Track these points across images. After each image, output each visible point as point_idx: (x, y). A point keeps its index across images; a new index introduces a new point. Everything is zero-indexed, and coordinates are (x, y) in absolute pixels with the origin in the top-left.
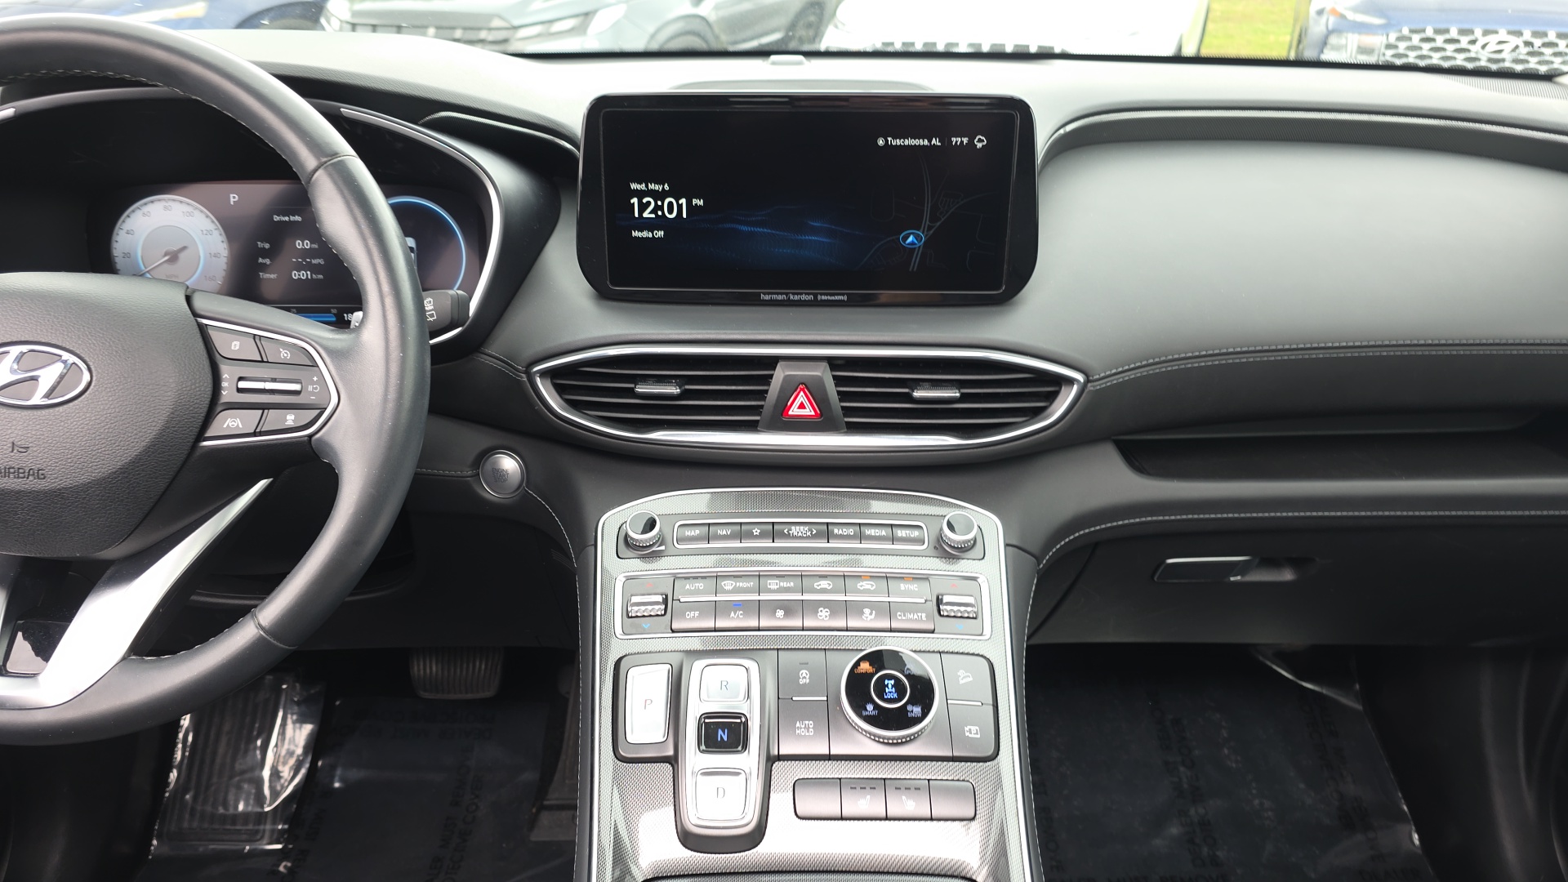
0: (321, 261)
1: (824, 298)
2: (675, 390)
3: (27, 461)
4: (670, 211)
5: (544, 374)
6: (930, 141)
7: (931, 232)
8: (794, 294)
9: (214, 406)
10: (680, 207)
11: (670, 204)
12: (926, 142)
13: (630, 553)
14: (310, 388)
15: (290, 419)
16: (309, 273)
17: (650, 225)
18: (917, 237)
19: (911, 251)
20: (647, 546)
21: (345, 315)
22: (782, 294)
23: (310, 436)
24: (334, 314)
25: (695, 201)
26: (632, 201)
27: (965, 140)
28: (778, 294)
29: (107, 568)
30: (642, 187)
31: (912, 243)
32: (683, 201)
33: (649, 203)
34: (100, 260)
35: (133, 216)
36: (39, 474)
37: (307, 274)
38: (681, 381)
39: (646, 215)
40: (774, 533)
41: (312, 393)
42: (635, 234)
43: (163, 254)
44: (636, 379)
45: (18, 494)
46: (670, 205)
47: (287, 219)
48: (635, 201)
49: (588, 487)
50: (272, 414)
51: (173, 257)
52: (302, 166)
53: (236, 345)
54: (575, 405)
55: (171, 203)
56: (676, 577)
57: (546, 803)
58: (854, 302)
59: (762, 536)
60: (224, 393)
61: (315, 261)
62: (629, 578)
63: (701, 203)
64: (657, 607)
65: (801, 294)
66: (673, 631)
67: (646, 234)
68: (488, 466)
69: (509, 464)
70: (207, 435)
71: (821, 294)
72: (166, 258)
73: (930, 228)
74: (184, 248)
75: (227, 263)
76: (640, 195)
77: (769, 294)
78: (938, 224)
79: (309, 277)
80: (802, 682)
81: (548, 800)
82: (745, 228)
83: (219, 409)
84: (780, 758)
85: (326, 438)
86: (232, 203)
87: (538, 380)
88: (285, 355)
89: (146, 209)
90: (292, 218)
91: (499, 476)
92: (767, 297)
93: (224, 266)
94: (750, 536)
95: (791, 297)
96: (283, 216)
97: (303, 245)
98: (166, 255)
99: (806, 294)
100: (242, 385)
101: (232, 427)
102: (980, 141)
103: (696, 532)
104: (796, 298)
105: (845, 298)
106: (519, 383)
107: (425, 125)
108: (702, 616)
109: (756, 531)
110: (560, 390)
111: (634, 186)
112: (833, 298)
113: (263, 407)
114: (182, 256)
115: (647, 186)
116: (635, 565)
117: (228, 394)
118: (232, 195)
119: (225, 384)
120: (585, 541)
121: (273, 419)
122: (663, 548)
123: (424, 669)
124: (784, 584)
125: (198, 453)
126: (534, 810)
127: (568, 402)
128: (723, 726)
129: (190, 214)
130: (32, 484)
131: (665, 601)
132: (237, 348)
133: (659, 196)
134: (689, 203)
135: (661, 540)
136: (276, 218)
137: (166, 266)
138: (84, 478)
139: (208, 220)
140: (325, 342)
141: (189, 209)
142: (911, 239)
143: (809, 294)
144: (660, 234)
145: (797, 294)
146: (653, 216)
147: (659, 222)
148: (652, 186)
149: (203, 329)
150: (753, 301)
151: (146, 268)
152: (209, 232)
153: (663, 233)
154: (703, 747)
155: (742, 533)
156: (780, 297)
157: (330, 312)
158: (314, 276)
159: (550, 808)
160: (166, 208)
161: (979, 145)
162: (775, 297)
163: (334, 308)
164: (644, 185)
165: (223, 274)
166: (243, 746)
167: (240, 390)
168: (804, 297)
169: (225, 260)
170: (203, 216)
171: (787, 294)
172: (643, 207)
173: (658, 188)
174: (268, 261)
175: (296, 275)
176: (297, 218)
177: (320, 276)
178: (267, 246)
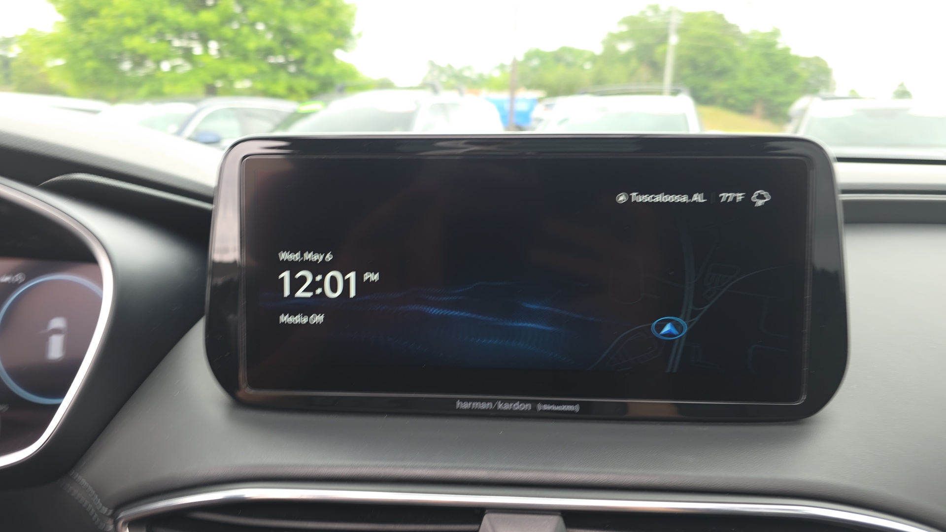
1: (546, 407)
4: (334, 288)
6: (690, 197)
7: (696, 319)
8: (504, 401)
10: (347, 283)
11: (333, 280)
12: (685, 199)
17: (305, 307)
18: (676, 325)
19: (668, 344)
22: (487, 401)
25: (367, 276)
26: (281, 276)
27: (740, 196)
28: (481, 401)
30: (296, 257)
31: (669, 334)
32: (352, 276)
33: (303, 279)
39: (300, 294)
42: (284, 319)
46: (334, 282)
48: (286, 275)
58: (587, 414)
63: (374, 277)
65: (515, 401)
67: (298, 319)
71: (543, 402)
73: (694, 314)
76: (294, 267)
77: (468, 400)
78: (707, 307)
82: (435, 311)
92: (466, 406)
95: (500, 406)
99: (521, 401)
102: (761, 197)
104: (507, 407)
105: (576, 408)
111: (284, 256)
112: (559, 408)
115: (302, 255)
133: (318, 269)
134: (359, 278)
142: (668, 328)
143: (526, 402)
144: (319, 319)
145: (509, 401)
146: (309, 295)
147: (317, 304)
148: (308, 256)
150: (449, 411)
153: (322, 317)
156: (484, 406)
161: (760, 203)
162: (476, 405)
164: (298, 254)
168: (518, 406)
171: (494, 401)
172: (296, 284)
173: (317, 257)
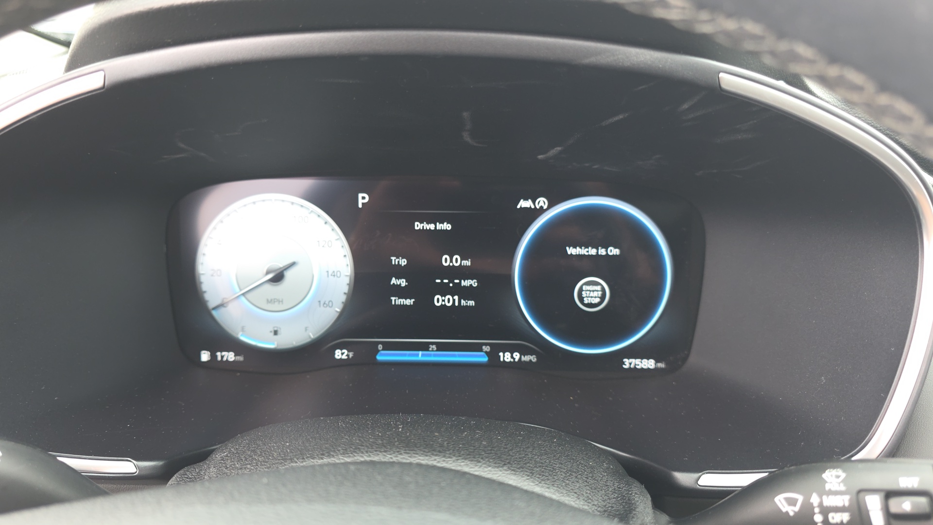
0: (474, 283)
16: (456, 297)
21: (501, 354)
24: (486, 352)
37: (454, 300)
43: (265, 271)
47: (432, 227)
51: (278, 277)
61: (466, 283)
72: (270, 276)
74: (293, 264)
79: (457, 304)
86: (360, 206)
89: (243, 212)
90: (440, 226)
93: (346, 289)
96: (428, 223)
97: (451, 261)
98: (268, 273)
114: (288, 274)
118: (360, 195)
129: (304, 219)
136: (417, 226)
137: (269, 287)
139: (327, 228)
141: (302, 212)
151: (241, 290)
152: (329, 244)
157: (481, 350)
158: (463, 301)
163: (486, 344)
165: (343, 298)
169: (347, 280)
170: (321, 222)
174: (403, 283)
175: (439, 300)
176: (447, 226)
177: (471, 303)
178: (403, 262)
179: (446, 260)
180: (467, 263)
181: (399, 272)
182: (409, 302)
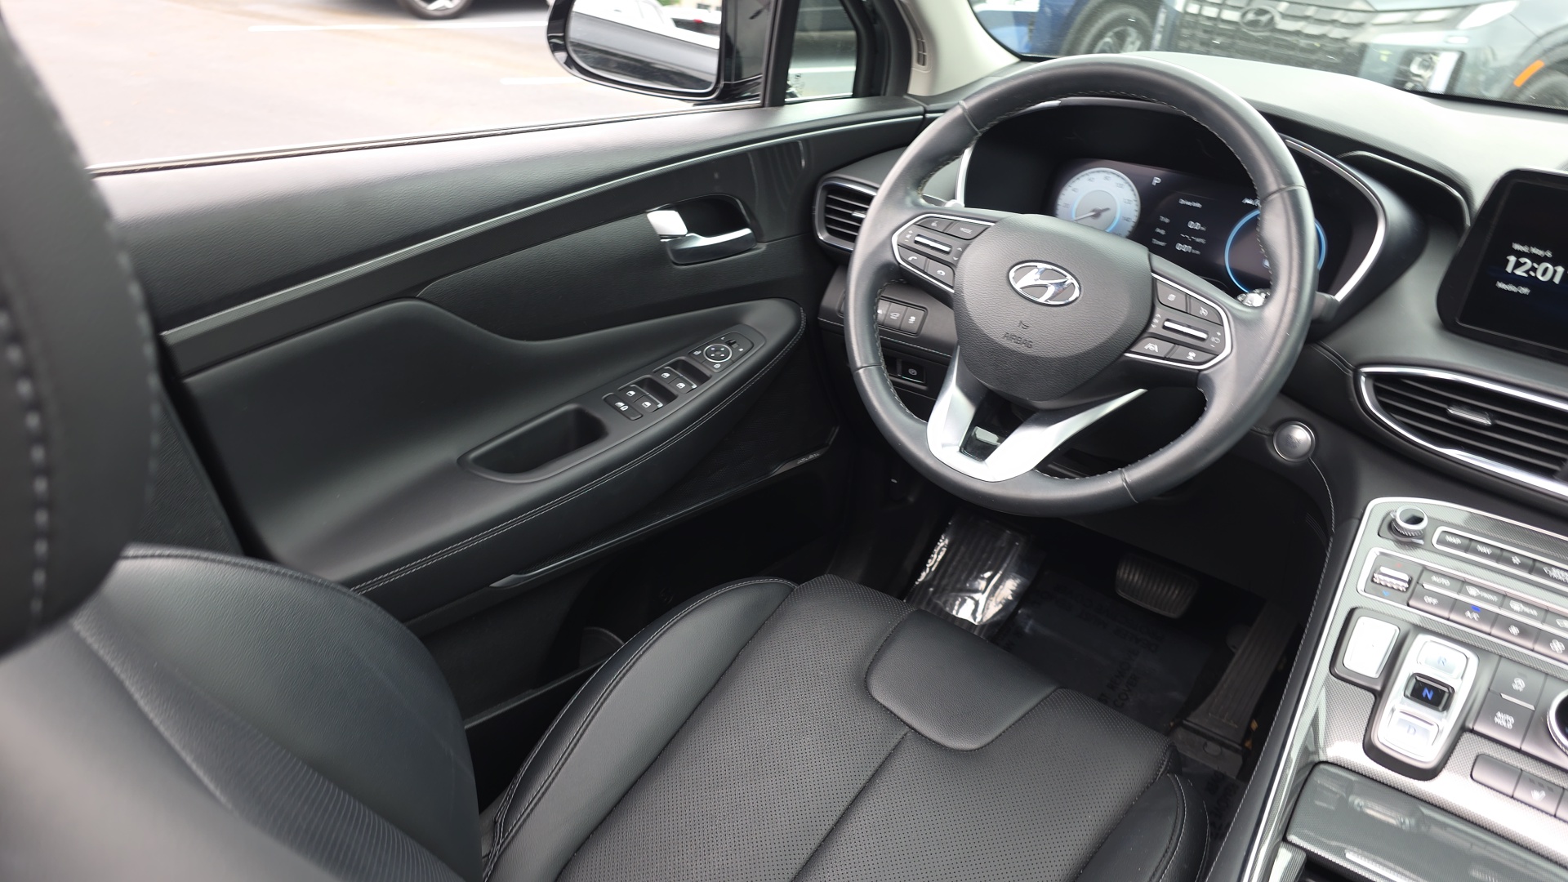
0: (1203, 241)
2: (1486, 421)
3: (1026, 335)
4: (1544, 274)
5: (1369, 375)
9: (1144, 332)
10: (1555, 272)
13: (1389, 535)
14: (1213, 339)
15: (1192, 355)
16: (1189, 247)
17: (1519, 281)
20: (1405, 535)
23: (1200, 371)
26: (1510, 258)
29: (1034, 412)
30: (1525, 249)
32: (1561, 269)
33: (1525, 263)
34: (1046, 206)
35: (1081, 179)
36: (1029, 345)
38: (1493, 415)
39: (1518, 272)
40: (1533, 567)
41: (1213, 343)
42: (1501, 285)
43: (1090, 210)
44: (1452, 402)
45: (1013, 352)
46: (1546, 270)
47: (1189, 203)
48: (1512, 258)
49: (1367, 474)
50: (1181, 348)
51: (1097, 214)
52: (1265, 187)
53: (1172, 297)
54: (1387, 408)
55: (1111, 176)
56: (1425, 568)
57: (1185, 722)
59: (1521, 566)
60: (1153, 326)
61: (1198, 240)
62: (1382, 554)
64: (1401, 583)
66: (1408, 605)
67: (1511, 288)
68: (1285, 432)
69: (1301, 435)
70: (1133, 350)
72: (1092, 214)
74: (1107, 209)
75: (1133, 227)
76: (1519, 254)
79: (1189, 251)
80: (1515, 687)
81: (1188, 721)
83: (1146, 335)
84: (1472, 731)
85: (1212, 376)
86: (1153, 184)
87: (1363, 379)
88: (1204, 312)
89: (1092, 176)
90: (1194, 204)
91: (1288, 444)
94: (1509, 562)
96: (1188, 201)
97: (1194, 226)
98: (1093, 211)
100: (1168, 324)
101: (1150, 350)
103: (1457, 541)
106: (1344, 377)
107: (1343, 160)
108: (1439, 605)
109: (1516, 560)
110: (1378, 391)
111: (1517, 247)
113: (1176, 342)
114: (1104, 215)
115: (1530, 249)
116: (1389, 546)
117: (1155, 327)
118: (1156, 178)
119: (1155, 321)
120: (1350, 515)
121: (1180, 352)
122: (1421, 542)
123: (1129, 576)
124: (1527, 610)
125: (1122, 359)
126: (1172, 724)
127: (1381, 403)
128: (1430, 688)
129: (1121, 186)
130: (1022, 349)
131: (1409, 582)
132: (1173, 299)
133: (1537, 259)
135: (1421, 535)
136: (1182, 202)
137: (1090, 219)
138: (1052, 354)
139: (1132, 193)
140: (1235, 312)
141: (1122, 182)
144: (1525, 291)
146: (1525, 275)
147: (1530, 281)
148: (1535, 250)
149: (1154, 281)
151: (1077, 217)
152: (1129, 202)
153: (1529, 290)
154: (1408, 693)
155: (1501, 556)
158: (1192, 250)
159: (1187, 728)
160: (1106, 178)
164: (1528, 248)
166: (975, 573)
167: (1165, 328)
169: (1133, 224)
170: (1129, 188)
172: (1518, 265)
173: (1540, 253)
174: (1163, 232)
175: (1179, 247)
176: (1198, 205)
177: (1198, 252)
178: (1167, 221)
179: (1191, 225)
180: (1203, 229)
181: (1163, 226)
182: (1162, 244)
